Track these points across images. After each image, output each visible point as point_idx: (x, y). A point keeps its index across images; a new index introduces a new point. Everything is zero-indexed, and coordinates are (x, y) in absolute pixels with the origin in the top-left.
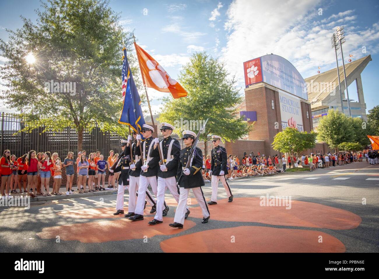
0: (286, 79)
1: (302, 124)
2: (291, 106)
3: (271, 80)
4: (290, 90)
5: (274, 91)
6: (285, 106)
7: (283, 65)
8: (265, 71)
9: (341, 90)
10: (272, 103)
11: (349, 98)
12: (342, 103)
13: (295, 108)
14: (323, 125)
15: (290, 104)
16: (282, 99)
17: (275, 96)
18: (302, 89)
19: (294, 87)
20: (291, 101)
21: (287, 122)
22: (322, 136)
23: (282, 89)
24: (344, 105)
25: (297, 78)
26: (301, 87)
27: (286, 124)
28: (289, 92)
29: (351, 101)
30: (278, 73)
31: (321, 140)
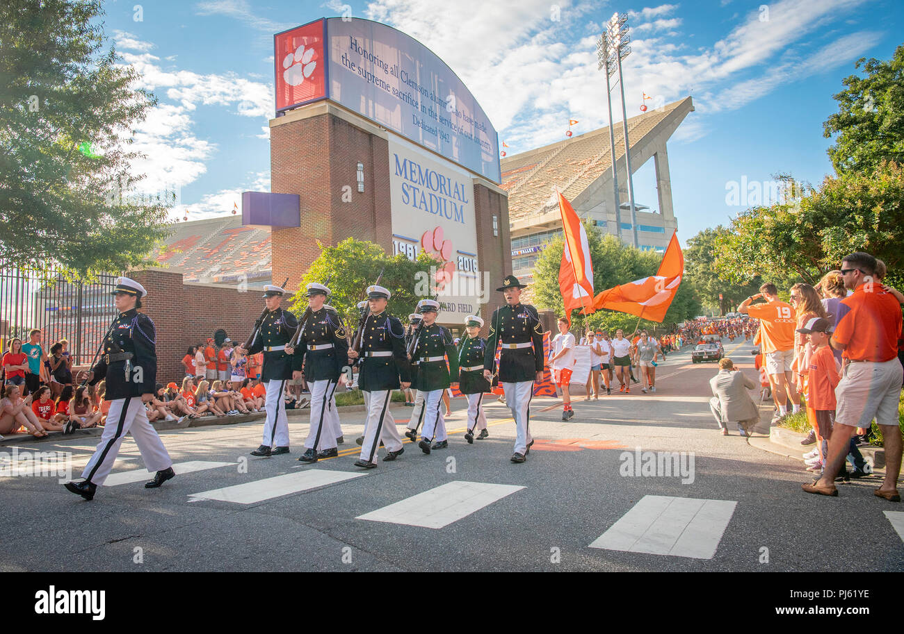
0: (423, 107)
1: (474, 251)
2: (437, 194)
3: (363, 98)
4: (435, 142)
5: (370, 136)
6: (414, 188)
7: (418, 62)
8: (340, 66)
9: (618, 178)
10: (358, 173)
11: (636, 202)
12: (618, 212)
13: (453, 200)
14: (551, 263)
15: (435, 187)
16: (405, 164)
17: (372, 151)
18: (483, 148)
19: (454, 139)
20: (439, 177)
21: (419, 239)
22: (547, 294)
23: (406, 135)
24: (623, 220)
25: (467, 114)
26: (477, 141)
27: (410, 245)
28: (435, 150)
29: (641, 209)
30: (394, 82)
31: (544, 304)
